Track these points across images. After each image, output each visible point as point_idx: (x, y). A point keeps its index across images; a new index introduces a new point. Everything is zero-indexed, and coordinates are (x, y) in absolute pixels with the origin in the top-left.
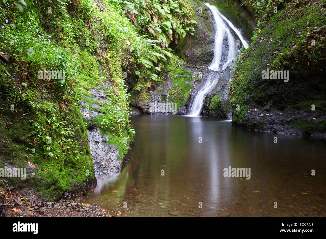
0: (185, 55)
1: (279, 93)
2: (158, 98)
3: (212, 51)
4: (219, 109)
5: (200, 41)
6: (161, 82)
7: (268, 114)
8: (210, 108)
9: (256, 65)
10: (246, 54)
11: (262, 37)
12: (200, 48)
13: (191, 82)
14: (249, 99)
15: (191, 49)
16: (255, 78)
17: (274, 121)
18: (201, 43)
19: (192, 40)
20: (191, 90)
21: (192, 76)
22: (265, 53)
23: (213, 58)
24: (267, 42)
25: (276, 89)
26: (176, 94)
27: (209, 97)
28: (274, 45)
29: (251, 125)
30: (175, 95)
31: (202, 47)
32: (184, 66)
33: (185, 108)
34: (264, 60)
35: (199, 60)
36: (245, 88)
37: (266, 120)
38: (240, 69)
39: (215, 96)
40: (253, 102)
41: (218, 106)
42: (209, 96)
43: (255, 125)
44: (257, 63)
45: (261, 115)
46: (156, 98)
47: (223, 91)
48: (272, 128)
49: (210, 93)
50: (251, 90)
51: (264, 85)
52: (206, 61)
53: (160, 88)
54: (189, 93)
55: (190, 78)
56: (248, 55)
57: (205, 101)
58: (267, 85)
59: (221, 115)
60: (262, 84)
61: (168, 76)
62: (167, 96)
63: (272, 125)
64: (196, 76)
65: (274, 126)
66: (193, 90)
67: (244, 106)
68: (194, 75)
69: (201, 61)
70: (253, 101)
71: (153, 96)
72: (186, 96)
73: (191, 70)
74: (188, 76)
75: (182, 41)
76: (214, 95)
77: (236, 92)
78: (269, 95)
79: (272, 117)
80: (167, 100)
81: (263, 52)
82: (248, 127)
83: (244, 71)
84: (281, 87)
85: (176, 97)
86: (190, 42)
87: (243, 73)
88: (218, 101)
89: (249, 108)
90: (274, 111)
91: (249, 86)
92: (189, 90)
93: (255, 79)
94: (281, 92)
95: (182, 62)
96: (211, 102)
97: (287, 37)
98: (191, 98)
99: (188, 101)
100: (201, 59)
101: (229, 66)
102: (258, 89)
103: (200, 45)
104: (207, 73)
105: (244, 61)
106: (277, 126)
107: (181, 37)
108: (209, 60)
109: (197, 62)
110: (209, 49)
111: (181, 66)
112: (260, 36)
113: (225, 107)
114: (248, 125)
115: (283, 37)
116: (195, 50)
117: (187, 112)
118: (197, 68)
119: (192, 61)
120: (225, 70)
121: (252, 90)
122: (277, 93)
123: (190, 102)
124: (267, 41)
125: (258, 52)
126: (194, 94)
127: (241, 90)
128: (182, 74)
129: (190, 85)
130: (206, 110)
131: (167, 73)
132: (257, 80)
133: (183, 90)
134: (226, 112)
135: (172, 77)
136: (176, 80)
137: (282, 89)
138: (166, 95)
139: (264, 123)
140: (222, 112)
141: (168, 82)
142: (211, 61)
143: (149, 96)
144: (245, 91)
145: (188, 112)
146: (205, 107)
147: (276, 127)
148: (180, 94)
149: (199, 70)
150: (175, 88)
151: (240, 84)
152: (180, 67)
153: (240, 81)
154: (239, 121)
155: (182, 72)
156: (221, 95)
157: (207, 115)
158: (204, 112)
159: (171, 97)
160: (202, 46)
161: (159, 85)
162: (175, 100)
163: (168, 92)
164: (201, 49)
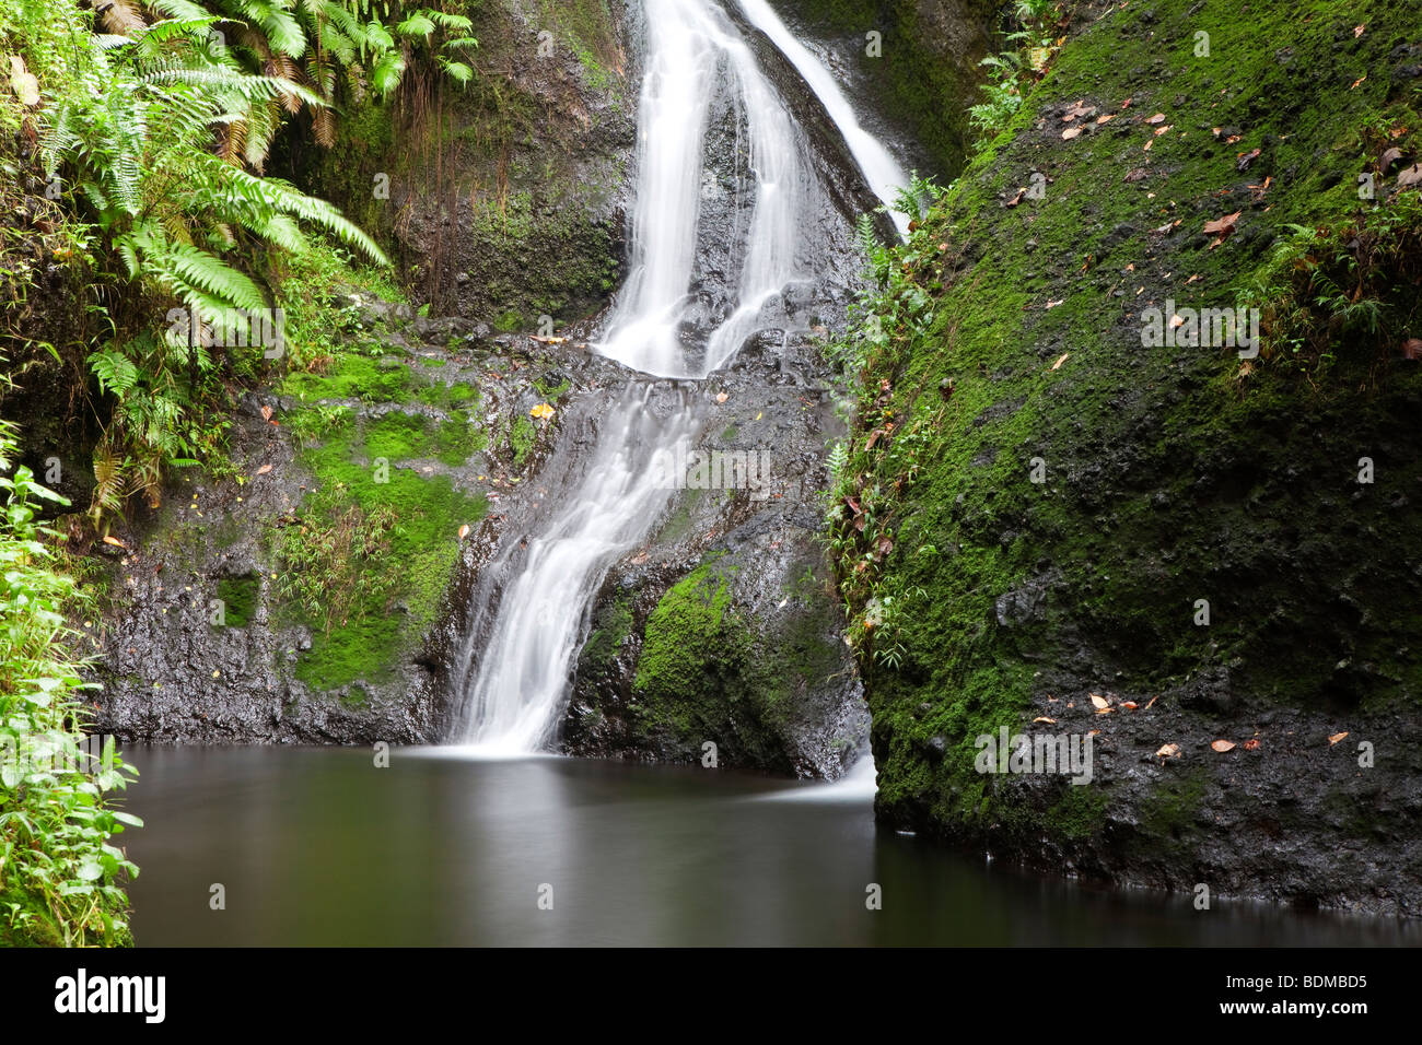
0: (396, 239)
1: (1306, 559)
2: (185, 598)
3: (620, 216)
4: (719, 692)
5: (518, 126)
6: (203, 458)
7: (1222, 746)
8: (641, 680)
9: (1058, 326)
10: (953, 240)
11: (1073, 99)
12: (520, 184)
13: (460, 464)
14: (1040, 614)
15: (443, 190)
16: (1078, 432)
17: (1289, 804)
18: (530, 148)
19: (451, 118)
20: (465, 530)
21: (466, 415)
22: (1124, 233)
23: (624, 275)
24: (1128, 144)
25: (1272, 526)
26: (340, 561)
27: (627, 593)
28: (1196, 165)
29: (1084, 841)
30: (331, 575)
31: (531, 181)
32: (393, 328)
33: (418, 683)
34: (1128, 287)
35: (508, 283)
36: (982, 521)
37: (1221, 794)
38: (906, 360)
39: (684, 586)
40: (1067, 634)
41: (711, 668)
42: (630, 580)
43: (1119, 841)
44: (1062, 311)
45: (1167, 750)
46: (162, 600)
47: (743, 539)
48: (1283, 867)
49: (635, 552)
50: (1041, 534)
51: (1161, 496)
52: (571, 291)
53: (193, 515)
54: (450, 552)
55: (449, 428)
56: (965, 242)
57: (595, 623)
58: (1191, 489)
59: (734, 737)
60: (1142, 488)
61: (267, 412)
62: (264, 585)
63: (1277, 836)
64: (504, 411)
65: (1298, 851)
66: (488, 527)
67: (991, 674)
68: (482, 405)
69: (527, 296)
70: (1073, 627)
71: (132, 582)
72: (429, 578)
73: (456, 367)
74: (439, 415)
75: (368, 126)
76: (669, 578)
77: (901, 554)
78: (1212, 574)
79: (1271, 772)
80: (262, 613)
81: (1108, 220)
82: (1051, 851)
83: (949, 373)
84: (1324, 510)
85: (340, 594)
86: (433, 132)
87: (946, 393)
88: (709, 619)
89: (1044, 687)
90: (1267, 717)
91: (1027, 503)
92: (451, 532)
93: (1075, 442)
94: (1326, 551)
95: (374, 297)
96: (650, 631)
97: (1306, 101)
98: (468, 594)
99: (441, 624)
100: (527, 275)
101: (758, 337)
102: (1113, 526)
103: (521, 162)
104: (591, 392)
105: (935, 292)
106: (1322, 847)
107: (360, 94)
108: (597, 285)
109: (496, 302)
110: (597, 199)
111: (369, 327)
112: (1053, 92)
113: (775, 673)
114: (1056, 834)
115: (1261, 103)
116: (479, 204)
117: (434, 720)
118: (506, 351)
119: (454, 291)
120: (736, 369)
121: (1058, 537)
122: (1287, 564)
123: (463, 629)
124: (1126, 134)
125: (1062, 220)
126: (497, 566)
127: (950, 537)
128: (383, 393)
129: (456, 488)
130: (606, 697)
131: (253, 386)
132: (1094, 449)
133: (400, 530)
134: (780, 719)
135: (301, 420)
136: (334, 448)
137: (1327, 530)
138: (249, 576)
139: (1206, 825)
140: (752, 713)
141: (267, 459)
142: (605, 294)
143: (94, 578)
144: (991, 541)
145: (443, 712)
146: (594, 678)
147: (1319, 861)
148: (378, 567)
149: (521, 364)
150: (329, 515)
151: (927, 484)
152: (364, 337)
153: (922, 458)
154: (954, 799)
155: (386, 379)
156: (733, 571)
157: (614, 742)
158: (593, 721)
159: (297, 593)
160: (539, 170)
161: (190, 489)
162: (333, 613)
163: (266, 547)
164: (526, 195)
